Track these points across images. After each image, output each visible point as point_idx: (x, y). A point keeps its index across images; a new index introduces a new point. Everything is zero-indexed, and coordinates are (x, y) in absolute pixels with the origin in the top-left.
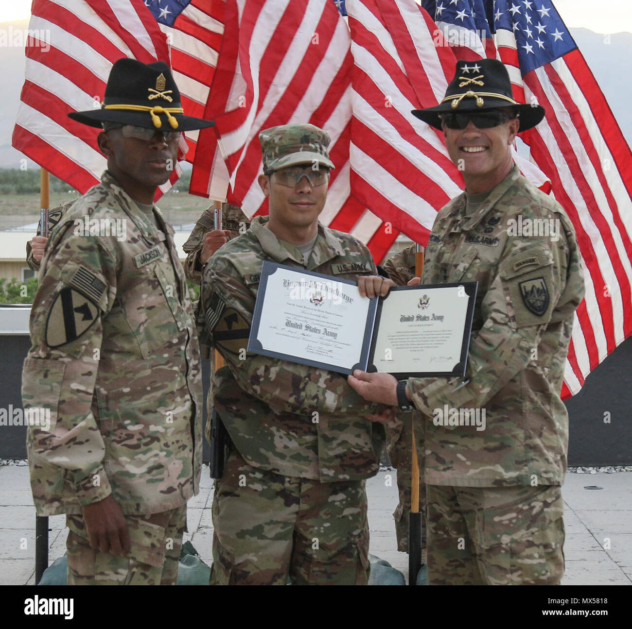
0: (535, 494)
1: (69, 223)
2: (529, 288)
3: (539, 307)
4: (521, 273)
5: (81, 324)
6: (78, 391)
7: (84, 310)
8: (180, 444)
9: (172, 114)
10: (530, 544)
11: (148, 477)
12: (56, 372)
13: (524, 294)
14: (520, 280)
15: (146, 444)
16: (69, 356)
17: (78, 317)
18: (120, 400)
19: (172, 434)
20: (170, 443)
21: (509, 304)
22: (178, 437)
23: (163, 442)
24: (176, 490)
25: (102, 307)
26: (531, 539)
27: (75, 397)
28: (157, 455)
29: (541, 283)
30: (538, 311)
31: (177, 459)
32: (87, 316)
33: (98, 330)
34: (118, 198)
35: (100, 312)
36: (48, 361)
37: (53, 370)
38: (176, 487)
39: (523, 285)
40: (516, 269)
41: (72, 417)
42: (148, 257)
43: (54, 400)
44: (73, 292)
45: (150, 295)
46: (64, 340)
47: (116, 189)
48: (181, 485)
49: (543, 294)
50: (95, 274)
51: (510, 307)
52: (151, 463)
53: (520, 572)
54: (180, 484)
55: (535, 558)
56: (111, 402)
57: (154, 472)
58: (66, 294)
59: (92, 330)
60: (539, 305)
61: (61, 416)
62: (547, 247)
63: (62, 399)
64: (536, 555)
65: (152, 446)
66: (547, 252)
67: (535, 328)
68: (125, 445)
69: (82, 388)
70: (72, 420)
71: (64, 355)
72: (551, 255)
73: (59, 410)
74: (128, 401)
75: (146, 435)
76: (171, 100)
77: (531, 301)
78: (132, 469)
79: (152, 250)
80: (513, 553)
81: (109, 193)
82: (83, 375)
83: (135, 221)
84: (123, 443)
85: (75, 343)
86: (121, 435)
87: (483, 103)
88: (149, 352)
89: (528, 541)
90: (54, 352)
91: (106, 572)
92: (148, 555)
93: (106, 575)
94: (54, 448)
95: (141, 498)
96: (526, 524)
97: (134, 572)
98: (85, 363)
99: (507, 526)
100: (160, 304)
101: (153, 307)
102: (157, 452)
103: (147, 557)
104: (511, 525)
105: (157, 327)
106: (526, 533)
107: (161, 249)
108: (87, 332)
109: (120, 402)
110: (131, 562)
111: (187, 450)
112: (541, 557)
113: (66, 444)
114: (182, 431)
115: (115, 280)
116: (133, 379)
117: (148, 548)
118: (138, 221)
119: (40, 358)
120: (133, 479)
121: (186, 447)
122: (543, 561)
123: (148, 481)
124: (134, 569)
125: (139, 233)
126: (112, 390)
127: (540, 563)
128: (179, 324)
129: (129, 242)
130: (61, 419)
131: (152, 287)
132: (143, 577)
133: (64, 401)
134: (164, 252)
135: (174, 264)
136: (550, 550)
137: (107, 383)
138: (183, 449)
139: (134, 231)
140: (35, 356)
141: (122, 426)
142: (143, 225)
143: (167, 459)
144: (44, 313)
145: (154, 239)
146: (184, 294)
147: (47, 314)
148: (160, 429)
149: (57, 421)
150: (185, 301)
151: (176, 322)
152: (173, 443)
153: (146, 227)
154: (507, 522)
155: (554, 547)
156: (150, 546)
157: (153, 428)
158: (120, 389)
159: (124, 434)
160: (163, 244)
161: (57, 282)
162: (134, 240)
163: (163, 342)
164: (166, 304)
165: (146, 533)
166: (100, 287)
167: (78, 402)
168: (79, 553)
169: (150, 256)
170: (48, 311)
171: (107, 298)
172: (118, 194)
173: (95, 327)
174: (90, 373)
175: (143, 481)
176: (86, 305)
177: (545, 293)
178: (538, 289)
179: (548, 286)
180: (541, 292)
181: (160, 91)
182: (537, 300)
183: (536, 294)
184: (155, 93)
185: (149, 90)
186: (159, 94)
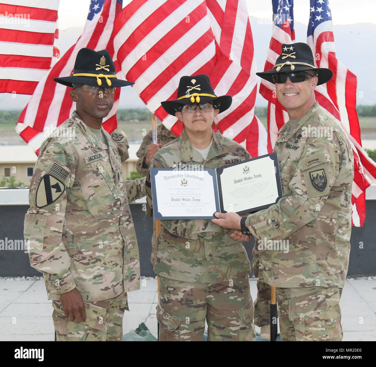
0: (320, 290)
1: (49, 140)
2: (315, 176)
3: (321, 186)
4: (311, 166)
5: (55, 194)
6: (55, 231)
7: (57, 186)
8: (114, 263)
9: (109, 78)
10: (317, 319)
11: (94, 281)
12: (42, 221)
13: (312, 179)
14: (310, 171)
15: (93, 263)
16: (49, 212)
17: (53, 190)
18: (80, 237)
19: (109, 257)
20: (107, 263)
21: (304, 184)
22: (113, 259)
23: (103, 262)
24: (110, 288)
25: (67, 185)
26: (317, 316)
27: (53, 235)
28: (99, 269)
29: (322, 172)
30: (320, 188)
31: (111, 271)
32: (59, 190)
33: (65, 198)
34: (79, 126)
35: (66, 187)
36: (38, 215)
37: (40, 220)
39: (311, 174)
40: (308, 164)
41: (52, 246)
42: (93, 158)
43: (41, 237)
44: (50, 177)
45: (95, 179)
46: (46, 204)
47: (78, 121)
48: (114, 286)
49: (323, 179)
50: (63, 167)
51: (304, 186)
52: (96, 273)
53: (311, 335)
54: (113, 285)
55: (319, 327)
56: (75, 239)
57: (97, 278)
58: (46, 178)
60: (321, 185)
61: (45, 245)
62: (326, 151)
63: (45, 236)
64: (320, 326)
65: (96, 264)
66: (326, 155)
67: (319, 198)
68: (81, 263)
69: (57, 230)
70: (51, 248)
71: (46, 211)
72: (329, 156)
73: (44, 242)
74: (84, 238)
75: (93, 258)
76: (108, 70)
77: (316, 183)
78: (84, 276)
79: (97, 154)
80: (306, 324)
81: (74, 123)
82: (57, 222)
83: (88, 138)
84: (80, 262)
85: (52, 204)
86: (79, 257)
87: (294, 68)
88: (98, 212)
89: (315, 317)
90: (41, 210)
91: (73, 333)
92: (96, 324)
93: (73, 334)
94: (42, 262)
95: (89, 292)
96: (314, 308)
97: (88, 333)
98: (58, 216)
99: (302, 308)
100: (102, 184)
101: (98, 186)
102: (99, 267)
103: (95, 325)
104: (305, 308)
105: (102, 197)
106: (314, 313)
107: (104, 154)
108: (59, 199)
109: (80, 239)
110: (86, 327)
111: (119, 266)
112: (322, 327)
113: (49, 260)
114: (115, 256)
115: (74, 170)
116: (88, 227)
117: (95, 319)
118: (90, 138)
119: (34, 213)
120: (85, 282)
121: (118, 264)
122: (324, 329)
123: (94, 283)
124: (88, 332)
125: (89, 145)
126: (76, 232)
127: (322, 330)
128: (115, 195)
129: (82, 149)
130: (45, 247)
131: (96, 175)
132: (94, 336)
133: (47, 237)
134: (106, 156)
135: (112, 162)
136: (330, 323)
137: (73, 228)
138: (116, 266)
139: (87, 144)
140: (31, 212)
141: (80, 252)
142: (93, 140)
143: (105, 271)
144: (35, 189)
145: (99, 149)
146: (117, 179)
147: (36, 189)
148: (102, 254)
149: (43, 248)
150: (120, 183)
151: (113, 194)
152: (109, 262)
153: (95, 141)
154: (302, 306)
155: (332, 321)
156: (97, 319)
157: (97, 254)
158: (81, 232)
159: (81, 257)
160: (105, 151)
161: (42, 171)
162: (86, 149)
163: (106, 205)
164: (106, 184)
165: (94, 311)
166: (65, 174)
167: (54, 237)
168: (59, 322)
169: (95, 157)
170: (37, 188)
171: (69, 180)
172: (79, 123)
173: (63, 196)
174: (61, 222)
175: (90, 283)
176: (58, 184)
177: (324, 178)
178: (321, 176)
179: (326, 174)
180: (322, 178)
181: (103, 66)
182: (319, 182)
183: (319, 179)
184: (100, 67)
185: (96, 65)
186: (102, 67)
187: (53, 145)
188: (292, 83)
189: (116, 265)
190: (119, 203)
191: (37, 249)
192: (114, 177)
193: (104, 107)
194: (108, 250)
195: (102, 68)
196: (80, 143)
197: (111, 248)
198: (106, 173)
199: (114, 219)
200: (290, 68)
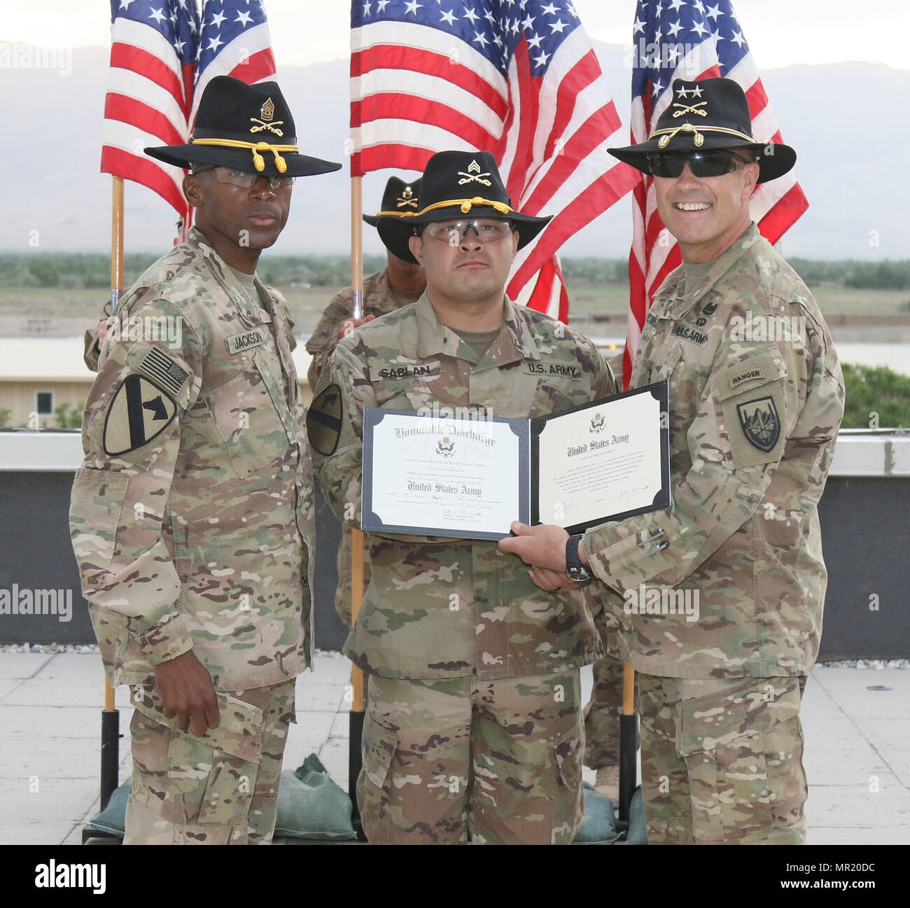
0: (754, 682)
1: (140, 291)
2: (751, 413)
3: (766, 439)
4: (739, 391)
5: (151, 425)
6: (145, 515)
7: (157, 406)
8: (282, 598)
9: (280, 153)
10: (746, 752)
11: (234, 641)
12: (116, 489)
13: (744, 421)
14: (740, 402)
15: (234, 597)
16: (135, 467)
17: (148, 414)
18: (205, 533)
19: (270, 585)
20: (266, 597)
21: (723, 435)
22: (279, 589)
23: (257, 594)
24: (271, 660)
25: (181, 403)
26: (747, 745)
27: (139, 523)
28: (247, 612)
29: (769, 405)
30: (764, 444)
31: (275, 619)
32: (161, 414)
33: (175, 434)
34: (208, 261)
35: (179, 409)
36: (107, 473)
37: (112, 486)
38: (271, 656)
39: (742, 408)
40: (733, 386)
41: (134, 550)
42: (245, 340)
43: (111, 527)
44: (141, 380)
45: (247, 392)
46: (129, 446)
47: (206, 250)
48: (280, 655)
49: (771, 421)
50: (173, 359)
51: (724, 439)
52: (240, 623)
53: (731, 791)
54: (278, 652)
55: (752, 773)
56: (191, 536)
57: (243, 634)
58: (132, 384)
59: (167, 433)
60: (765, 436)
61: (120, 547)
62: (778, 353)
63: (122, 525)
64: (754, 769)
65: (241, 599)
66: (777, 361)
67: (760, 468)
68: (206, 596)
69: (151, 511)
70: (133, 554)
71: (128, 465)
72: (784, 365)
73: (117, 540)
74: (214, 535)
75: (236, 584)
76: (281, 134)
77: (755, 431)
78: (213, 629)
79: (251, 332)
80: (720, 765)
81: (197, 255)
82: (152, 493)
83: (230, 293)
84: (204, 593)
85: (144, 449)
86: (202, 582)
87: (702, 141)
88: (249, 471)
89: (742, 747)
90: (116, 462)
91: (182, 767)
92: (239, 745)
93: (182, 770)
94: (108, 588)
95: (220, 668)
96: (740, 724)
97: (220, 768)
98: (156, 478)
99: (711, 725)
100: (262, 406)
101: (253, 409)
102: (247, 608)
103: (237, 747)
104: (717, 725)
105: (259, 437)
106: (740, 737)
107: (264, 332)
108: (160, 437)
109: (204, 536)
110: (216, 753)
111: (293, 607)
112: (759, 771)
113: (125, 581)
114: (285, 582)
115: (200, 368)
116: (223, 507)
117: (238, 734)
118: (234, 293)
119: (97, 468)
120: (213, 642)
121: (292, 603)
122: (763, 777)
123: (234, 647)
124: (220, 765)
125: (234, 309)
126: (194, 519)
127: (758, 779)
128: (290, 435)
129: (221, 318)
130: (119, 552)
131: (251, 382)
132: (232, 776)
133: (124, 528)
135: (282, 356)
136: (777, 763)
137: (187, 510)
138: (287, 607)
139: (228, 306)
140: (91, 466)
141: (205, 570)
142: (240, 298)
143: (261, 618)
144: (103, 408)
145: (254, 320)
146: (293, 396)
147: (106, 410)
148: (255, 577)
149: (115, 554)
150: (296, 407)
151: (286, 431)
152: (270, 597)
153: (245, 302)
154: (711, 719)
155: (782, 758)
156: (242, 733)
157: (245, 575)
158: (205, 519)
159: (206, 580)
160: (266, 327)
161: (121, 367)
162: (228, 318)
163: (269, 457)
164: (272, 406)
165: (237, 714)
166: (179, 375)
167: (143, 529)
168: (147, 740)
169: (248, 340)
170: (108, 407)
171: (188, 391)
172: (208, 256)
173: (170, 429)
174: (161, 492)
175: (226, 645)
176: (159, 398)
177: (773, 418)
178: (765, 414)
179: (777, 409)
180: (769, 419)
181: (267, 123)
182: (762, 430)
183: (761, 421)
184: (260, 125)
185: (252, 119)
186: (265, 125)
187: (152, 305)
188: (697, 179)
189: (288, 603)
190: (295, 454)
191: (97, 555)
192: (287, 390)
193: (267, 222)
194: (268, 566)
195: (264, 127)
196: (215, 304)
197: (274, 563)
198: (272, 379)
199: (284, 492)
200: (693, 141)
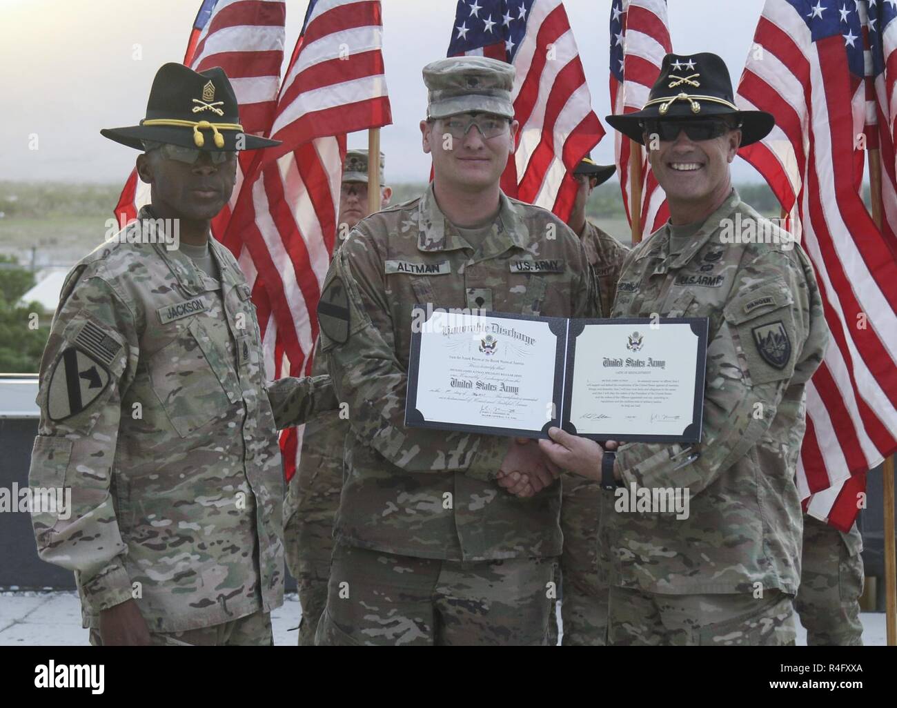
0: (764, 608)
1: (80, 268)
2: (765, 335)
3: (779, 358)
4: (753, 316)
5: (87, 393)
6: (85, 474)
7: (92, 375)
8: (225, 545)
11: (174, 586)
12: (62, 452)
13: (759, 342)
14: (753, 325)
15: (173, 545)
16: (77, 432)
17: (84, 383)
18: (146, 488)
19: (212, 532)
20: (207, 544)
21: (741, 356)
22: (222, 536)
23: (197, 542)
25: (115, 371)
27: (81, 482)
28: (186, 559)
29: (780, 328)
30: (777, 363)
31: (218, 564)
32: (96, 382)
33: (111, 400)
35: (112, 377)
36: (54, 439)
37: (59, 449)
38: (213, 599)
39: (756, 331)
40: (747, 311)
41: (76, 507)
42: (181, 309)
44: (77, 352)
45: (183, 357)
46: (68, 412)
48: (223, 598)
49: (782, 342)
50: (106, 331)
51: (742, 359)
52: (179, 569)
54: (221, 595)
56: (134, 491)
57: (184, 579)
58: (70, 356)
59: (102, 399)
60: (779, 355)
63: (67, 484)
65: (181, 547)
66: (784, 290)
68: (147, 544)
69: (91, 471)
71: (70, 430)
72: (790, 294)
74: (154, 490)
75: (174, 533)
76: (222, 114)
77: (769, 351)
78: (154, 574)
79: (190, 301)
82: (93, 455)
83: (171, 265)
84: (144, 542)
85: (82, 416)
86: (143, 533)
87: (699, 108)
88: (190, 429)
90: (60, 427)
94: (54, 545)
95: (163, 611)
98: (95, 441)
100: (200, 369)
101: (190, 372)
102: (188, 555)
105: (198, 397)
107: (208, 301)
108: (97, 403)
109: (145, 492)
111: (239, 553)
113: (70, 539)
114: (228, 530)
115: (135, 338)
116: (163, 464)
118: (176, 265)
119: (46, 435)
120: (153, 587)
121: (238, 549)
123: (175, 591)
125: (174, 280)
126: (135, 476)
128: (230, 395)
129: (154, 291)
131: (185, 348)
134: (214, 305)
137: (130, 468)
138: (233, 552)
139: (167, 278)
141: (145, 521)
142: (182, 270)
143: (202, 564)
145: (197, 289)
146: (241, 357)
147: (48, 380)
148: (194, 526)
150: (250, 366)
151: (226, 392)
152: (212, 544)
153: (187, 272)
157: (183, 525)
158: (146, 476)
159: (146, 530)
161: (62, 340)
162: (163, 289)
163: (208, 416)
164: (210, 370)
166: (112, 347)
167: (84, 488)
169: (184, 309)
170: (49, 377)
171: (123, 361)
173: (107, 396)
174: (100, 454)
175: (168, 590)
176: (93, 368)
177: (785, 339)
178: (777, 335)
179: (787, 331)
181: (209, 103)
182: (775, 350)
183: (774, 342)
184: (201, 105)
185: (194, 100)
186: (207, 106)
187: (88, 283)
188: (692, 142)
189: (234, 549)
190: (241, 412)
192: (235, 352)
193: (209, 194)
194: (209, 515)
195: (205, 107)
196: (150, 278)
197: (217, 513)
198: (213, 343)
199: (228, 446)
